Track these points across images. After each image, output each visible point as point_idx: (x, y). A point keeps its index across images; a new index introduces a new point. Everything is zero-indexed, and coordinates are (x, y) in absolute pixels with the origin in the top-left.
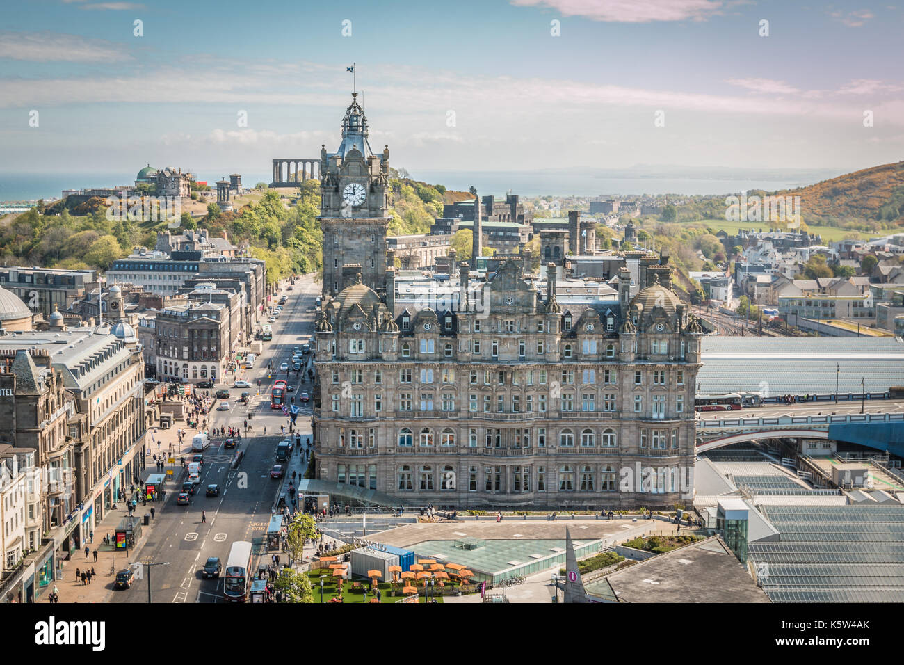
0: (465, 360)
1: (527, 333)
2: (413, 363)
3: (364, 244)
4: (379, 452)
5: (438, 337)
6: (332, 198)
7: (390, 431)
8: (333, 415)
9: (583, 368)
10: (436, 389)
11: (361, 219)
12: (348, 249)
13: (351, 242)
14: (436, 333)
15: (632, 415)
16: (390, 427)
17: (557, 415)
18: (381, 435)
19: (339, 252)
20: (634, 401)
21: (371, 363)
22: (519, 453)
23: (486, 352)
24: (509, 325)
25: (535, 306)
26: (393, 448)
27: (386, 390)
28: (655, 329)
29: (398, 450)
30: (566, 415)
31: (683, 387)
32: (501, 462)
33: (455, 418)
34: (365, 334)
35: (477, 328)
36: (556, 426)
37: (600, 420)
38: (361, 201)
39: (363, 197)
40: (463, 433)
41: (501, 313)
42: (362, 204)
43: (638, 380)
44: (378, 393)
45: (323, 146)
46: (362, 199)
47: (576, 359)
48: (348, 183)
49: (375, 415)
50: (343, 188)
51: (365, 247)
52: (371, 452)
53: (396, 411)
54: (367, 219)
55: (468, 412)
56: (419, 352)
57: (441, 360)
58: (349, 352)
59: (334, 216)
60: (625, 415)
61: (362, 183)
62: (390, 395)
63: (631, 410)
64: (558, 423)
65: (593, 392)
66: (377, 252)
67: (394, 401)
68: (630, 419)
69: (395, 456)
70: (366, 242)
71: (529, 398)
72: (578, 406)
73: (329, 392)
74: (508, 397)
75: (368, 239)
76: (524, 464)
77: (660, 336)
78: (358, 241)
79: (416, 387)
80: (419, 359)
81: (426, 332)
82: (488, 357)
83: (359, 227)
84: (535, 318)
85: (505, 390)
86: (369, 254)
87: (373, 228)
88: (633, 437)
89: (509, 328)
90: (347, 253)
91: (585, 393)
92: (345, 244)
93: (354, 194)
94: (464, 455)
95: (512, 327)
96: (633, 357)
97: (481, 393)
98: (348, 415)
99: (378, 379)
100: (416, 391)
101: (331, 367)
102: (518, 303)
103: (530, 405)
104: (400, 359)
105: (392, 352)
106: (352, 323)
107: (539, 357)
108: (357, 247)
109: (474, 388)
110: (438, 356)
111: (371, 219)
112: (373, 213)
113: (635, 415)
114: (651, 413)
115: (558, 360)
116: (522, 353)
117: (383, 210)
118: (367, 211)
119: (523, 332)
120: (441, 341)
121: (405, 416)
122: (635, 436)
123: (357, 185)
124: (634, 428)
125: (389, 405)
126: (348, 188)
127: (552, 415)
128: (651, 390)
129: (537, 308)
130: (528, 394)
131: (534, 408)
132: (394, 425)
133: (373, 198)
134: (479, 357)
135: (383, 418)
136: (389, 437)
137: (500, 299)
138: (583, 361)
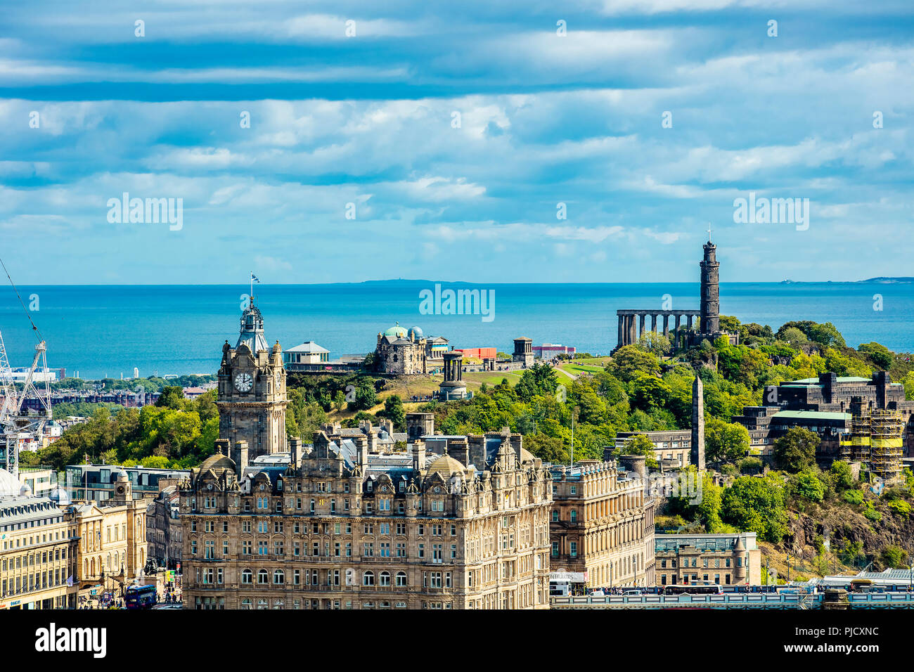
0: (288, 513)
1: (335, 493)
2: (249, 516)
3: (252, 424)
4: (226, 587)
5: (270, 495)
6: (226, 385)
7: (234, 570)
8: (192, 557)
9: (378, 522)
10: (269, 537)
11: (248, 403)
12: (240, 429)
13: (242, 422)
14: (268, 492)
15: (416, 560)
16: (234, 567)
17: (359, 559)
18: (227, 574)
19: (232, 431)
20: (418, 549)
21: (218, 516)
22: (329, 589)
23: (306, 507)
24: (322, 486)
25: (341, 470)
26: (237, 584)
27: (231, 537)
28: (433, 491)
29: (241, 586)
30: (366, 559)
31: (455, 537)
32: (315, 596)
33: (282, 560)
34: (216, 493)
35: (299, 489)
36: (359, 568)
37: (393, 564)
38: (249, 388)
39: (251, 384)
40: (289, 572)
41: (316, 476)
42: (250, 390)
43: (422, 532)
44: (225, 540)
45: (227, 341)
46: (249, 386)
47: (373, 514)
48: (238, 373)
49: (222, 557)
50: (235, 377)
51: (253, 426)
52: (219, 587)
53: (238, 555)
54: (253, 403)
55: (292, 556)
56: (256, 507)
57: (272, 513)
58: (204, 508)
59: (227, 400)
60: (411, 560)
61: (250, 373)
62: (234, 541)
63: (416, 556)
64: (361, 566)
65: (388, 542)
66: (262, 431)
67: (238, 547)
68: (415, 564)
69: (238, 591)
70: (254, 422)
71: (337, 545)
72: (377, 553)
73: (189, 539)
74: (322, 544)
75: (255, 420)
76: (333, 598)
77: (437, 496)
78: (248, 421)
79: (255, 536)
80: (256, 513)
81: (261, 491)
82: (307, 512)
83: (248, 410)
84: (341, 481)
85: (319, 538)
86: (256, 432)
87: (259, 410)
88: (418, 578)
89: (322, 489)
90: (239, 432)
91: (382, 542)
92: (237, 424)
93: (244, 382)
94: (289, 591)
95: (324, 488)
96: (415, 512)
97: (301, 540)
98: (203, 557)
99: (226, 529)
100: (255, 539)
101: (190, 519)
102: (329, 469)
103: (337, 551)
104: (242, 513)
105: (234, 507)
106: (206, 484)
107: (346, 512)
108: (247, 427)
109: (296, 536)
110: (270, 511)
111: (257, 403)
112: (258, 398)
113: (419, 560)
114: (431, 559)
115: (358, 514)
116: (334, 509)
117: (266, 395)
118: (254, 396)
119: (332, 492)
120: (273, 499)
121: (245, 558)
122: (420, 577)
123: (246, 375)
124: (418, 571)
125: (234, 550)
126: (238, 377)
127: (355, 559)
128: (430, 541)
129: (343, 473)
130: (336, 542)
131: (341, 553)
132: (237, 566)
133: (259, 385)
134: (301, 512)
135: (228, 560)
136: (233, 575)
137: (315, 465)
138: (378, 516)
